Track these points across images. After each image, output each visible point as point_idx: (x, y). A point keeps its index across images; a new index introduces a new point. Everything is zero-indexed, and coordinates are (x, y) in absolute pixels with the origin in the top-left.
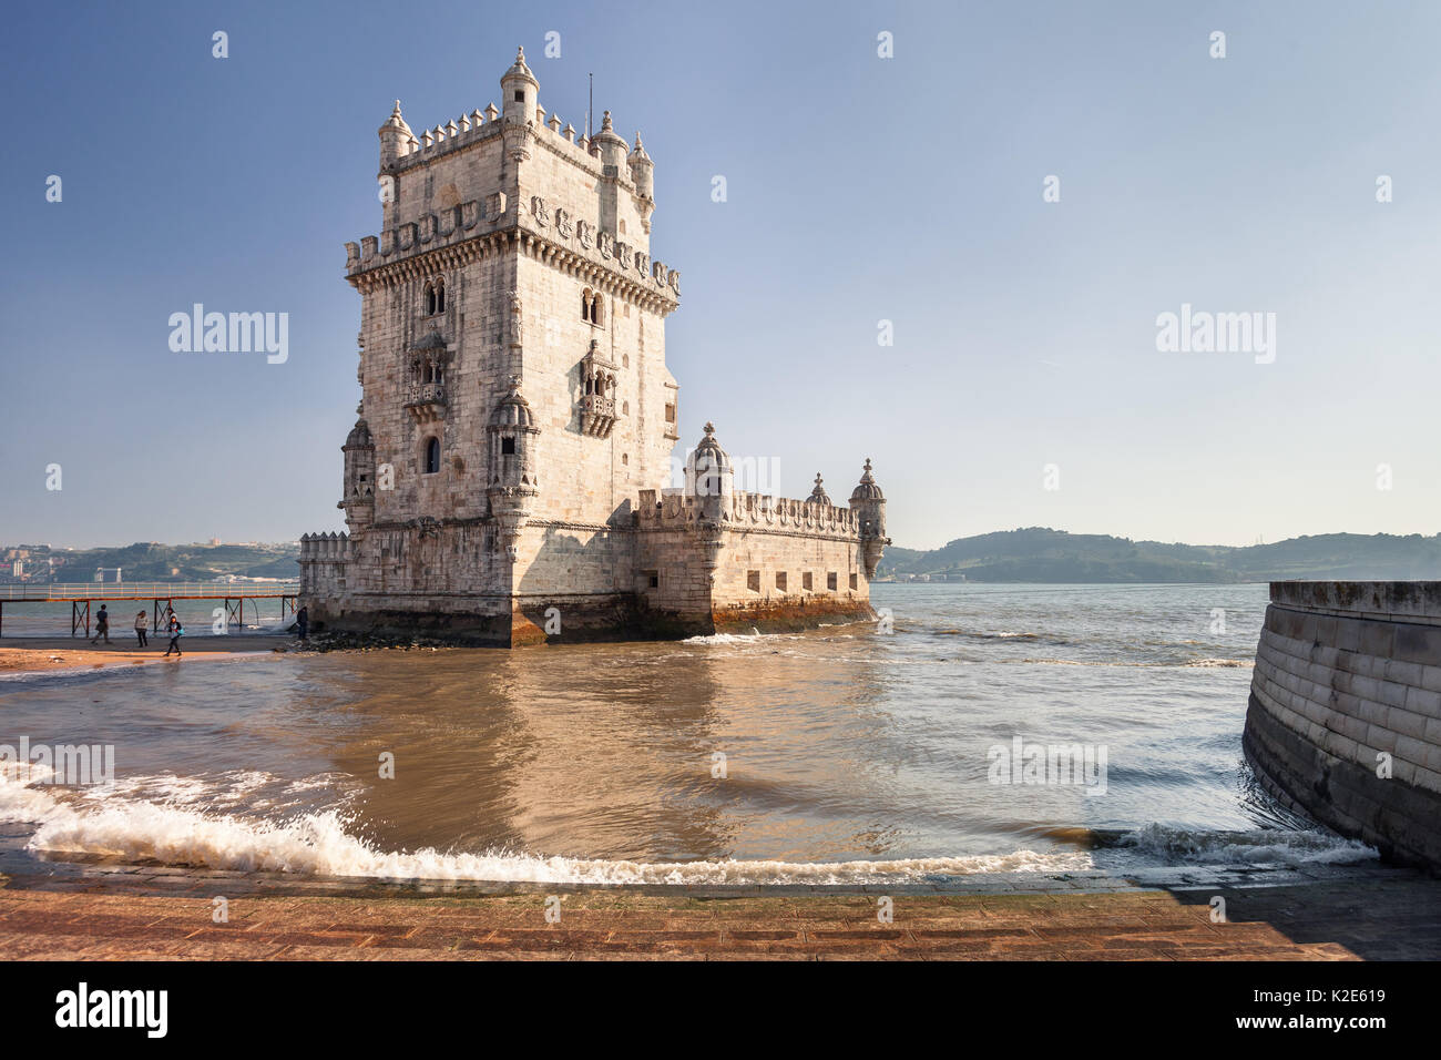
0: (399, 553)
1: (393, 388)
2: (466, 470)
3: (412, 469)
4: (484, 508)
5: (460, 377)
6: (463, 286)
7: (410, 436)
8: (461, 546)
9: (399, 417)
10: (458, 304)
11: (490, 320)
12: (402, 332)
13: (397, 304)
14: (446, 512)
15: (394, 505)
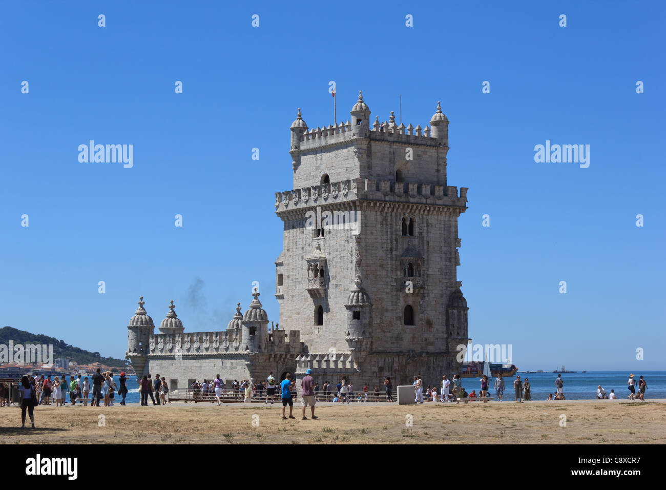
0: (391, 369)
1: (384, 273)
2: (433, 326)
3: (399, 322)
4: (444, 347)
5: (428, 275)
6: (428, 226)
7: (397, 303)
8: (432, 367)
9: (389, 290)
10: (425, 234)
11: (444, 249)
12: (389, 241)
13: (384, 223)
14: (422, 348)
15: (387, 342)
